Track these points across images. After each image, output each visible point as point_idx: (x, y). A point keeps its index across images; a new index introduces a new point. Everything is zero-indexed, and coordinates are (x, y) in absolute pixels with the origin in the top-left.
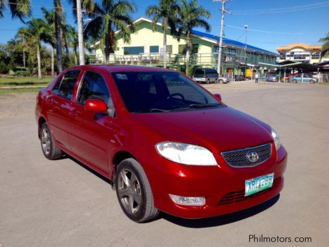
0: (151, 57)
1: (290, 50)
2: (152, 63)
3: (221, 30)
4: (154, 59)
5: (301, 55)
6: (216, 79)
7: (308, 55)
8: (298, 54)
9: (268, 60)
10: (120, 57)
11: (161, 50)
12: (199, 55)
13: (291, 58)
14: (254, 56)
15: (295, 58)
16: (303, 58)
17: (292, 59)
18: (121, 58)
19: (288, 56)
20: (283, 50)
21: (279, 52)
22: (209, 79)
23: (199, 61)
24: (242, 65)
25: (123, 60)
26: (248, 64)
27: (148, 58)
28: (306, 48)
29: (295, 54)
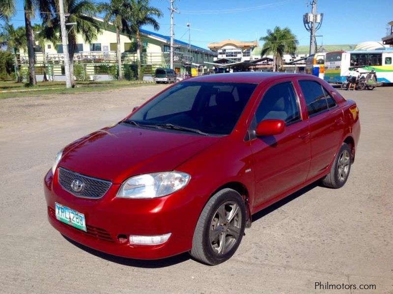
0: (93, 56)
1: (222, 47)
2: (95, 62)
3: (172, 29)
4: (97, 57)
5: (232, 53)
6: (175, 79)
7: (240, 53)
8: (229, 51)
9: (206, 58)
10: (52, 56)
11: (104, 48)
12: (149, 55)
13: (224, 55)
14: (195, 55)
15: (227, 56)
16: (235, 56)
17: (224, 57)
18: (55, 58)
19: (221, 53)
20: (215, 47)
21: (211, 49)
22: (170, 79)
23: (149, 61)
24: (187, 64)
25: (57, 59)
26: (193, 64)
27: (89, 57)
28: (237, 45)
29: (227, 51)
